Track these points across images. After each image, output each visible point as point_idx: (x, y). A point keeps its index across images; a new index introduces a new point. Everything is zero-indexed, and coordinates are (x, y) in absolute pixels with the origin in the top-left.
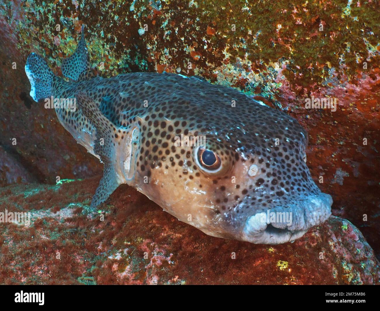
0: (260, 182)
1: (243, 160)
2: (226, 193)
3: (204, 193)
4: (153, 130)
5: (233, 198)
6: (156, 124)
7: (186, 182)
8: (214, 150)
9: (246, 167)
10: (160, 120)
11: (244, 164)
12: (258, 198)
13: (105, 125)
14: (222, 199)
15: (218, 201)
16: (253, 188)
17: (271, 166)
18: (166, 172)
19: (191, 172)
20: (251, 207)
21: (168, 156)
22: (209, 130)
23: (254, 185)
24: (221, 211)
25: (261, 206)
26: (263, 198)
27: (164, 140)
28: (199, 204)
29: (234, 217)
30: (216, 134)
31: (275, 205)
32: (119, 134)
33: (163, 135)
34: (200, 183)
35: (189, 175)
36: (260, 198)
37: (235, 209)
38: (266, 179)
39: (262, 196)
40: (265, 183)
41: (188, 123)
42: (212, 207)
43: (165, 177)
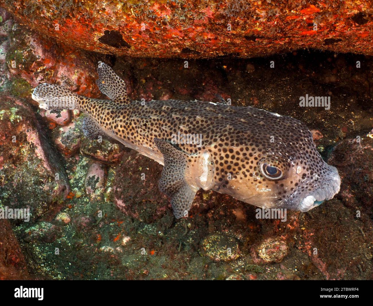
0: (304, 175)
1: (293, 166)
2: (285, 188)
3: (270, 190)
4: (223, 154)
5: (290, 189)
6: (225, 150)
7: (256, 186)
8: (277, 166)
9: (295, 169)
10: (227, 148)
11: (293, 168)
12: (305, 186)
13: (179, 155)
14: (282, 192)
15: (280, 193)
16: (301, 181)
17: (307, 163)
18: (241, 181)
19: (259, 179)
20: (302, 193)
21: (241, 172)
22: (268, 152)
23: (301, 179)
24: (283, 198)
25: (308, 191)
26: (308, 186)
27: (235, 161)
28: (267, 197)
29: (291, 201)
30: (273, 153)
31: (316, 188)
32: (192, 159)
33: (233, 157)
34: (266, 185)
35: (258, 181)
36: (306, 186)
37: (292, 196)
38: (307, 173)
39: (307, 184)
40: (307, 175)
41: (250, 148)
42: (276, 197)
43: (240, 184)
